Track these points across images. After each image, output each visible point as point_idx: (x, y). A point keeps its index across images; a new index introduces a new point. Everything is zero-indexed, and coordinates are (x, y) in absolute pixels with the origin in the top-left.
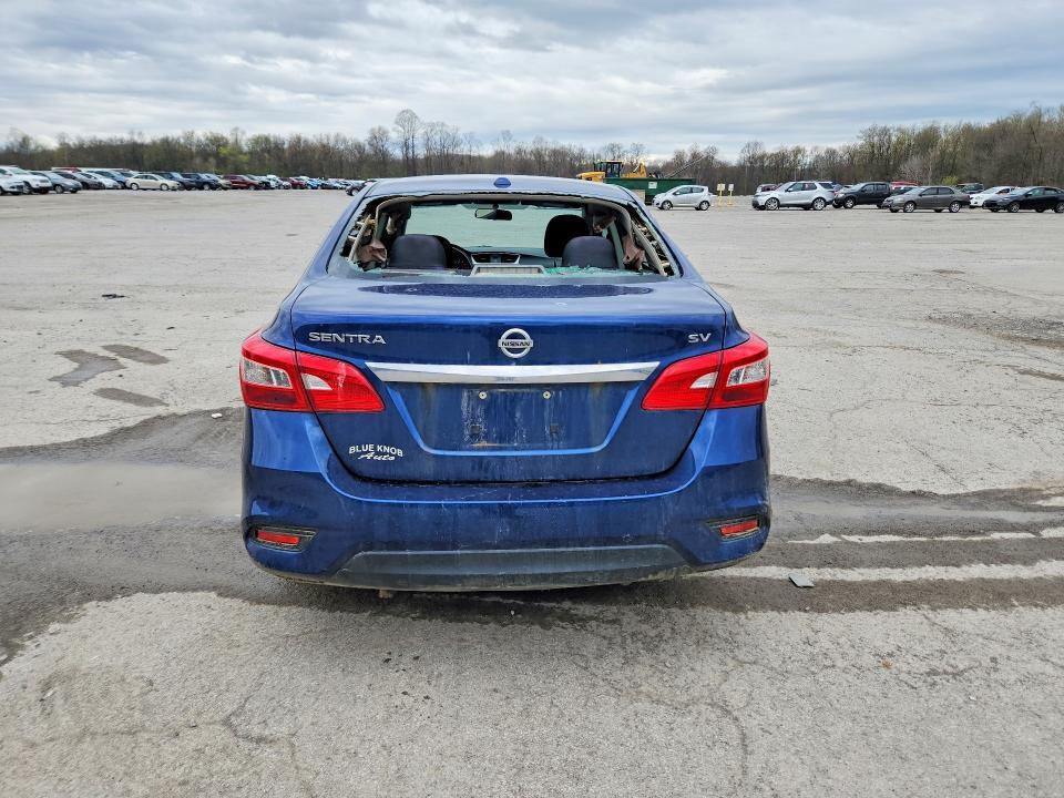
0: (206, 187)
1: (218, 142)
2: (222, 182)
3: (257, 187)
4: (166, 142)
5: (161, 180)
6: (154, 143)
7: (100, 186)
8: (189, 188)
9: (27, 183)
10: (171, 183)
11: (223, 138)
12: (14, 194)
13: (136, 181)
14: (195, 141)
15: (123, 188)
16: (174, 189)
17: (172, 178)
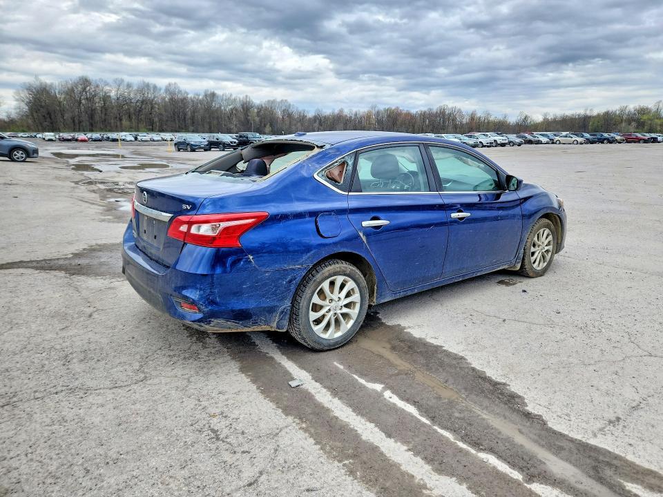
0: (605, 141)
1: (643, 111)
2: (618, 138)
3: (646, 141)
4: (607, 114)
5: (575, 138)
6: (599, 115)
7: (539, 142)
8: (592, 142)
9: (495, 141)
10: (580, 139)
11: (647, 109)
12: (488, 147)
13: (560, 139)
14: (627, 112)
15: (553, 143)
16: (581, 144)
17: (583, 136)
